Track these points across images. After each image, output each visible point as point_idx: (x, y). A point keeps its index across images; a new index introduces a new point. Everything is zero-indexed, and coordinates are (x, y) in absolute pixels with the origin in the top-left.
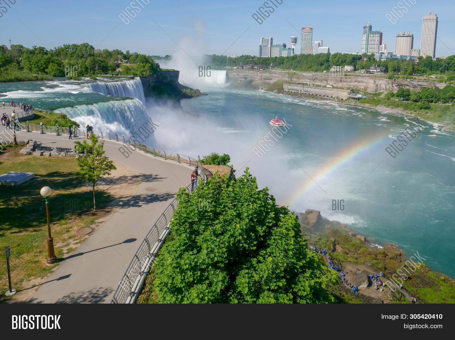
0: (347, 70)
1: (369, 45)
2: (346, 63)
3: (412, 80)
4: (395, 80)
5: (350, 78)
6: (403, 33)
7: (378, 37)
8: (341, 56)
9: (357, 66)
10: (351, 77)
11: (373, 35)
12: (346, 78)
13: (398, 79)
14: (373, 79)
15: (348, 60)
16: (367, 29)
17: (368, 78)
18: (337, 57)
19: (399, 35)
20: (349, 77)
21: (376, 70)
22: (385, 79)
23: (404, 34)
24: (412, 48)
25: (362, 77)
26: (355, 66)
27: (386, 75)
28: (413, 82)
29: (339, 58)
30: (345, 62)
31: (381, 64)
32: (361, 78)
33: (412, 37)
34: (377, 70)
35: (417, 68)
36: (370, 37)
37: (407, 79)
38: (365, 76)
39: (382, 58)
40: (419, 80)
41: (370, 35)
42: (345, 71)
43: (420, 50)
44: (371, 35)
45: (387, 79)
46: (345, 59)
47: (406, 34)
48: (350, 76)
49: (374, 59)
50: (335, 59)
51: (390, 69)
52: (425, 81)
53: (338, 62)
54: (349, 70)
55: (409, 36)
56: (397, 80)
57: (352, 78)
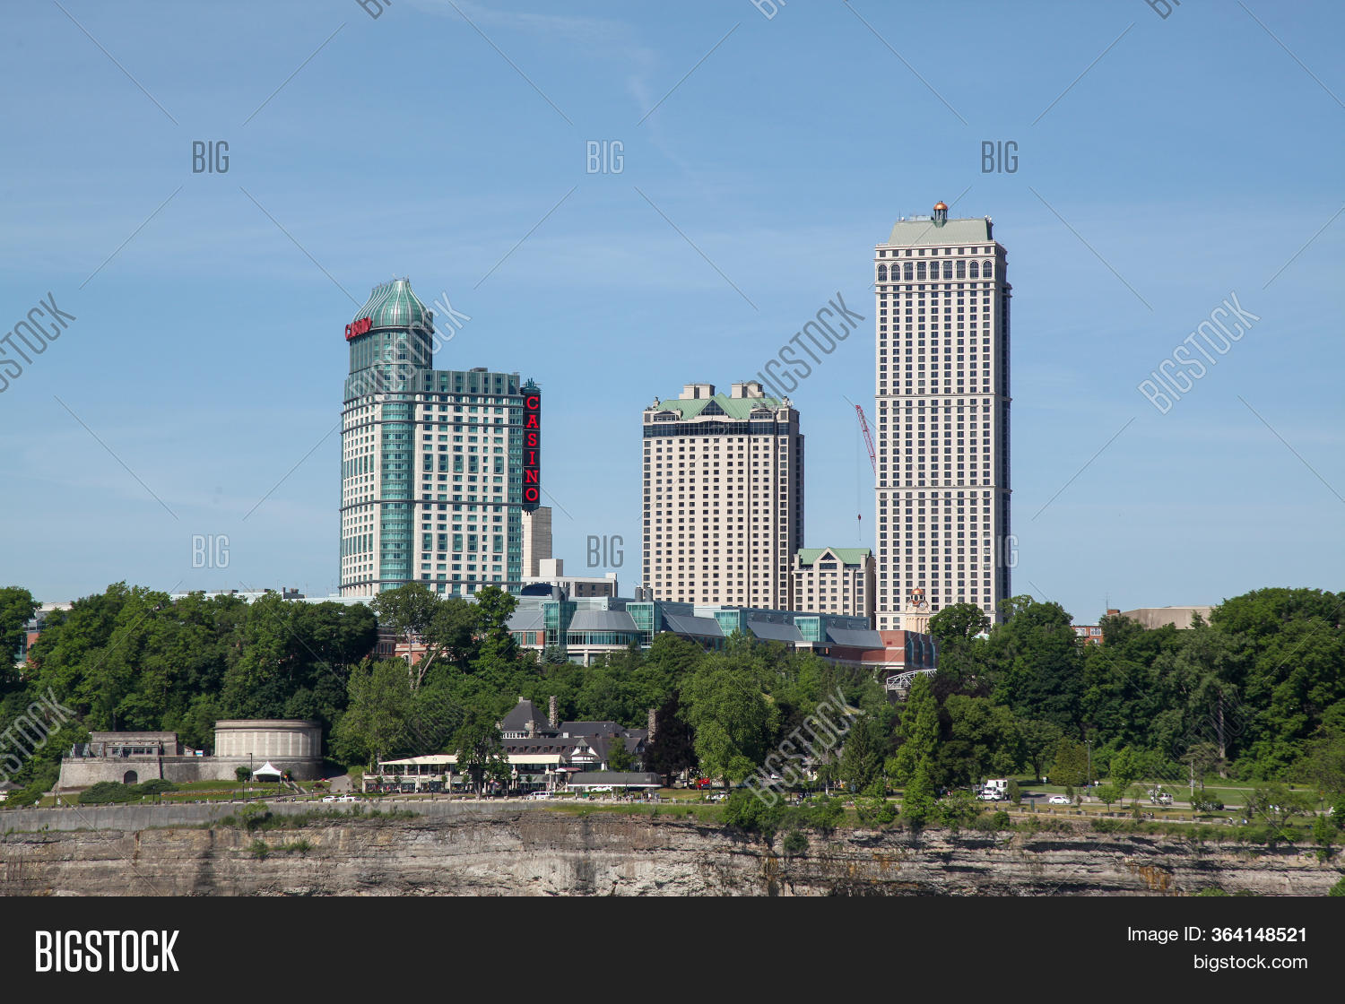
0: (244, 774)
1: (418, 511)
2: (228, 693)
3: (974, 835)
4: (797, 846)
5: (304, 849)
6: (705, 393)
7: (498, 426)
8: (161, 627)
9: (346, 727)
10: (316, 841)
11: (450, 413)
12: (261, 853)
13: (827, 831)
14: (563, 845)
15: (242, 665)
16: (390, 352)
17: (502, 839)
18: (119, 641)
19: (666, 415)
20: (290, 839)
21: (554, 759)
22: (694, 840)
23: (713, 408)
24: (797, 542)
25: (440, 827)
26: (321, 727)
27: (680, 798)
28: (980, 858)
29: (142, 642)
30: (215, 686)
31: (583, 698)
32: (426, 838)
33: (789, 432)
34: (563, 749)
35: (973, 713)
36: (419, 431)
37: (917, 824)
38: (472, 822)
39: (577, 639)
40: (1041, 837)
41: (419, 412)
42: (227, 774)
43: (870, 560)
44: (435, 413)
45: (708, 843)
46: (212, 652)
47: (739, 411)
48: (300, 822)
49: (509, 650)
50: (98, 655)
51: (709, 737)
52: (1106, 839)
53: (128, 684)
54: (268, 769)
55: (761, 429)
56: (814, 843)
57: (326, 853)
